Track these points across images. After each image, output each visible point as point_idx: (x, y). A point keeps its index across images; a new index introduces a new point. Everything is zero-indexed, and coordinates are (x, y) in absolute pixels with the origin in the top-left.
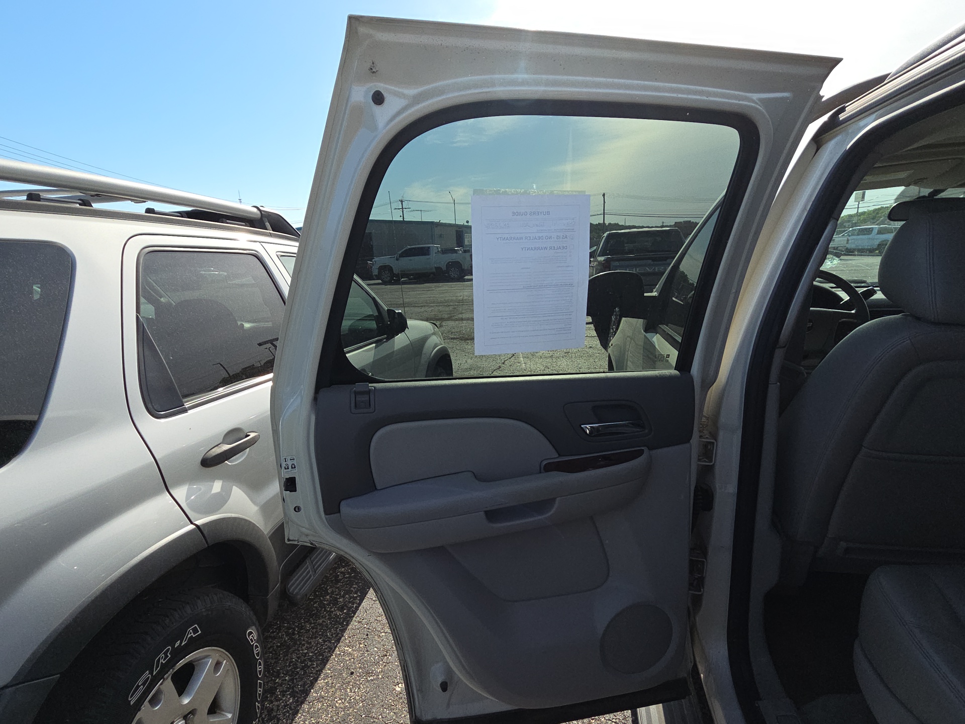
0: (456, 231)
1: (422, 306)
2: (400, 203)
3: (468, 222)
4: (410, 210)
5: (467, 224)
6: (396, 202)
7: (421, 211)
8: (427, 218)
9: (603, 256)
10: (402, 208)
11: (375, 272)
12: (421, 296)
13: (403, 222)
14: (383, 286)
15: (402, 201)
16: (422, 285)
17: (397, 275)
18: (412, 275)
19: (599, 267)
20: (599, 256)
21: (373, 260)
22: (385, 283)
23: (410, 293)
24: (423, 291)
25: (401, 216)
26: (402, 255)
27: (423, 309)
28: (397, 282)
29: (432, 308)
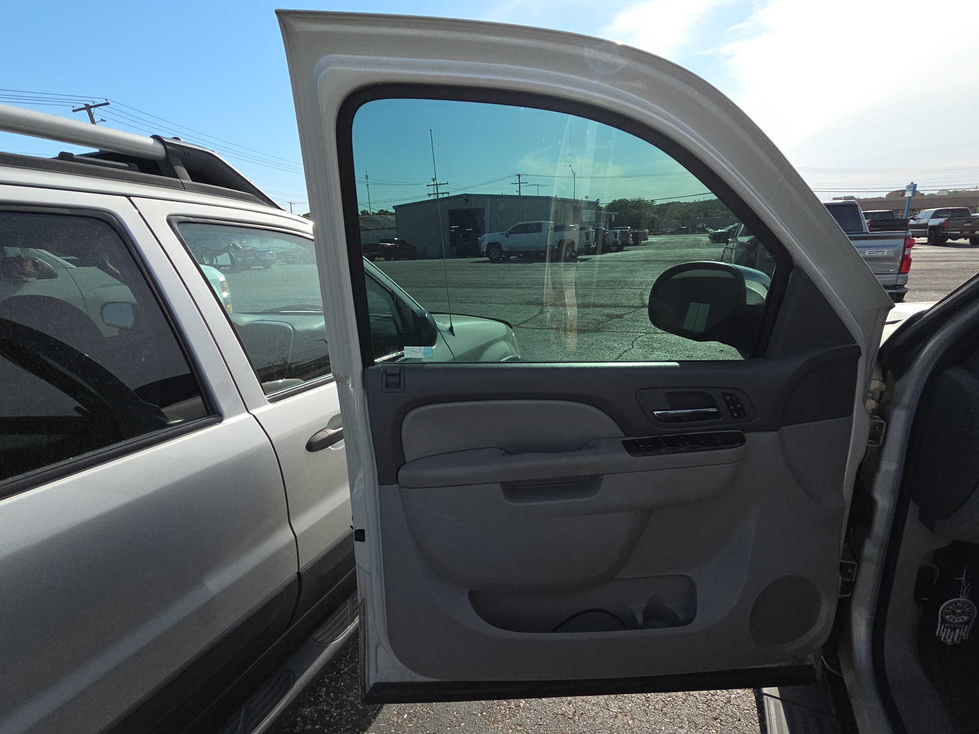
0: (573, 206)
1: (525, 288)
2: (517, 177)
3: (587, 197)
4: (527, 184)
5: (586, 200)
6: (514, 176)
7: (538, 185)
8: (543, 193)
9: (747, 235)
10: (519, 183)
11: (484, 249)
12: (527, 277)
13: (519, 197)
14: (490, 264)
15: (519, 176)
16: (532, 264)
17: (505, 253)
18: (520, 252)
19: (739, 249)
20: (741, 235)
21: (482, 237)
22: (492, 261)
23: (515, 272)
24: (530, 270)
25: (517, 191)
26: (511, 233)
27: (526, 291)
28: (507, 260)
29: (536, 291)
